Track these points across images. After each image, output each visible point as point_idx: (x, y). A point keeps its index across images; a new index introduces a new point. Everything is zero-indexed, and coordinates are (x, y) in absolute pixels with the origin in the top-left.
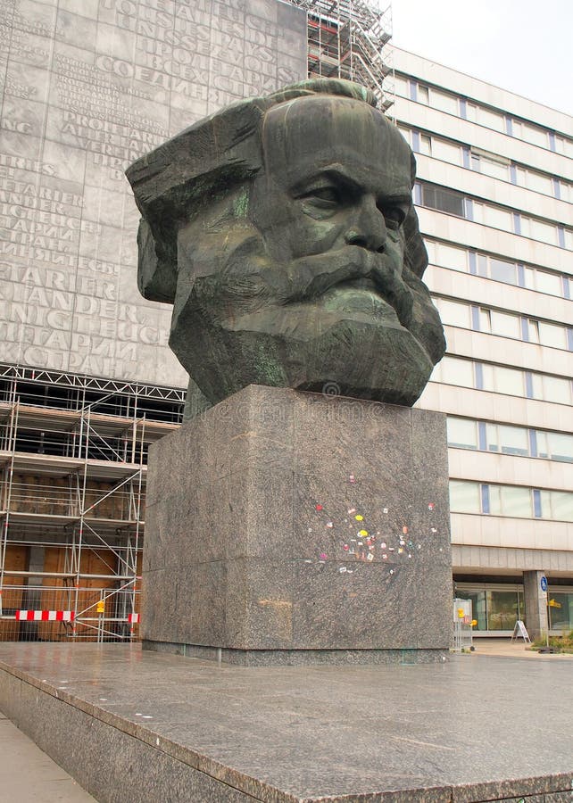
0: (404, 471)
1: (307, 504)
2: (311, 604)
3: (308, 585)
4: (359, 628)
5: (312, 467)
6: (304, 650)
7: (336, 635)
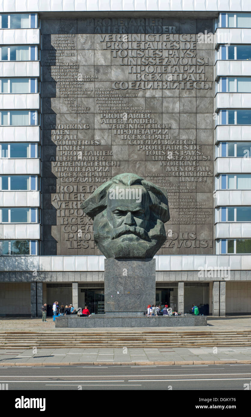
0: (143, 273)
1: (118, 283)
2: (119, 303)
3: (118, 299)
4: (131, 308)
5: (119, 275)
6: (118, 312)
7: (125, 309)
